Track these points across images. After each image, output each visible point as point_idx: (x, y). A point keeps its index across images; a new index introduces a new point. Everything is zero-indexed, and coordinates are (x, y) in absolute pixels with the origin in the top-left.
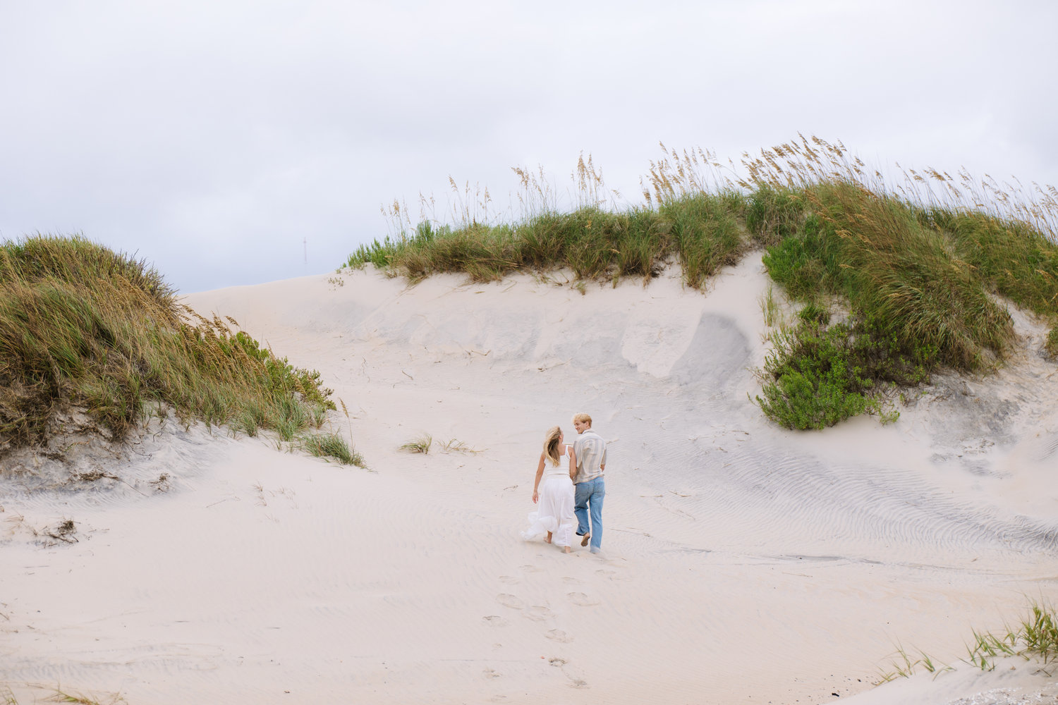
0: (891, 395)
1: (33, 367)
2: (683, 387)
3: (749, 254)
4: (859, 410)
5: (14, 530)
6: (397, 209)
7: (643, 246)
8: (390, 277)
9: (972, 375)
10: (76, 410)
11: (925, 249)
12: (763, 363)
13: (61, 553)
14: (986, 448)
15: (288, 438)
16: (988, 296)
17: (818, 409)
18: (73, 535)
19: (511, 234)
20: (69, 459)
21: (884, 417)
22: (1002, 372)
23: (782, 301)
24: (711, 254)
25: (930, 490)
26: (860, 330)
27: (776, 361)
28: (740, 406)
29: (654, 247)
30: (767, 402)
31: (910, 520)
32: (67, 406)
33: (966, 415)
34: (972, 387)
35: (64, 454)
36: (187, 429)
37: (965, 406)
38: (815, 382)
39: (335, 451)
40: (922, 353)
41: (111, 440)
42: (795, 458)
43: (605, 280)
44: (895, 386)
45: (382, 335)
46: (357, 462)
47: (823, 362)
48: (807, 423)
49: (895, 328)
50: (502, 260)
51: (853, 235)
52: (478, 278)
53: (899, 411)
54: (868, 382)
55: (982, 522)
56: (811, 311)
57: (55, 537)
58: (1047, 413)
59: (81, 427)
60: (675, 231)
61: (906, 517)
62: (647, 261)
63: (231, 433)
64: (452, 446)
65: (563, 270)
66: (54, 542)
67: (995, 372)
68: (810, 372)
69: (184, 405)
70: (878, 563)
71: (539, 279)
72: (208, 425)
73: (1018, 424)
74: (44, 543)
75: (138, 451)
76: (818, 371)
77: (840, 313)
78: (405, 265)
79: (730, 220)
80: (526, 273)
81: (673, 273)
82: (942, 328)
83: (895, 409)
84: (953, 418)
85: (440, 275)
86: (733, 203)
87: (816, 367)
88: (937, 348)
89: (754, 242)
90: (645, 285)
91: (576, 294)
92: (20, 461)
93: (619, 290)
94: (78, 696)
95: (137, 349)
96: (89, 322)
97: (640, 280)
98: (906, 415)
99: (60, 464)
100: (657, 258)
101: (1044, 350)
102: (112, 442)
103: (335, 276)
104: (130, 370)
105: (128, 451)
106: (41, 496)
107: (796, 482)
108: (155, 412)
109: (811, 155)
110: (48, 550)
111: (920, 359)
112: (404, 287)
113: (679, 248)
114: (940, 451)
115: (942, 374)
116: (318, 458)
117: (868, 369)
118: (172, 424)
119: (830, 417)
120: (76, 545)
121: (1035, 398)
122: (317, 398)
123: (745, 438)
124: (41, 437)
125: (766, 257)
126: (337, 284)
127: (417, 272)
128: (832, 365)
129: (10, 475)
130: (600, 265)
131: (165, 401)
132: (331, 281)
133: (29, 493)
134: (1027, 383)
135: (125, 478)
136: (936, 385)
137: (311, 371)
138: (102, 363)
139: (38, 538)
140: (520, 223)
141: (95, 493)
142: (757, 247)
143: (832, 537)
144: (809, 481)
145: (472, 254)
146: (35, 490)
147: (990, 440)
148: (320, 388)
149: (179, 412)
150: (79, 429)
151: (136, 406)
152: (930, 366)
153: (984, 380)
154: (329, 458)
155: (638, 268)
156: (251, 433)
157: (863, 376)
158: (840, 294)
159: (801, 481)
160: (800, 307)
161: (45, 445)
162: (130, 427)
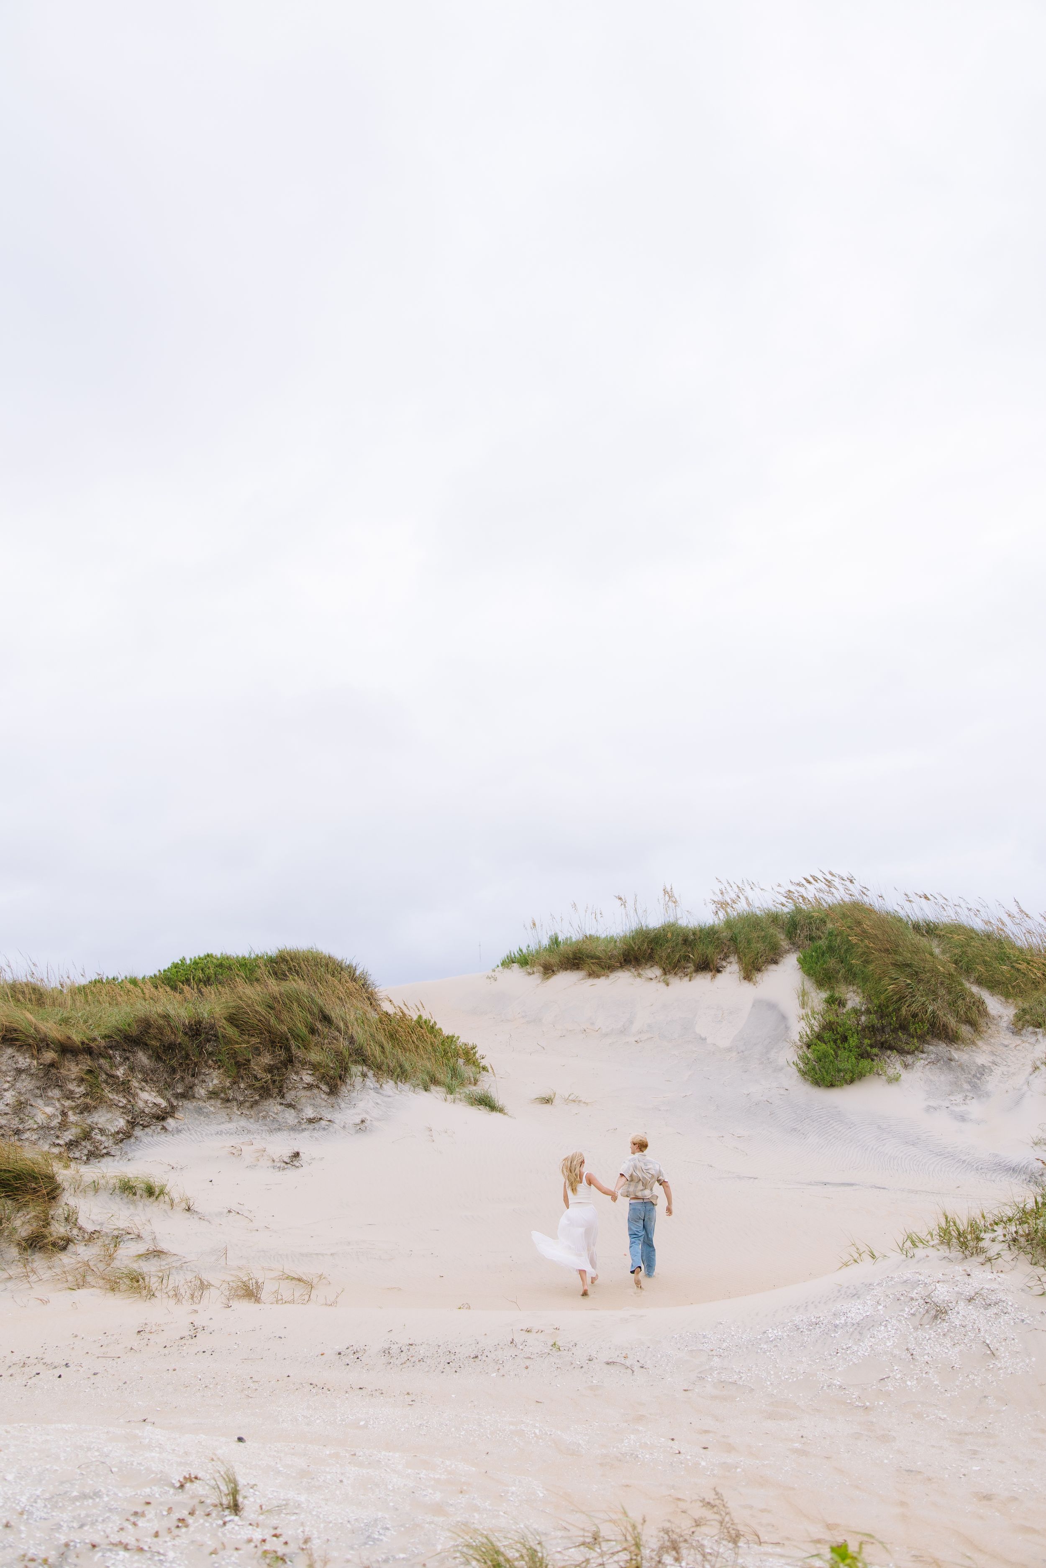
0: (894, 1061)
1: (277, 1042)
2: (740, 1054)
3: (788, 955)
4: (870, 1072)
5: (259, 1158)
6: (534, 924)
7: (710, 950)
8: (530, 974)
9: (956, 1046)
10: (305, 1072)
11: (916, 950)
12: (798, 1037)
13: (291, 1174)
14: (968, 1101)
15: (452, 1092)
16: (967, 985)
17: (839, 1071)
18: (299, 1162)
19: (616, 942)
20: (299, 1107)
21: (889, 1077)
22: (980, 1043)
23: (812, 990)
24: (759, 955)
25: (924, 1133)
26: (868, 1012)
27: (807, 1035)
28: (781, 1069)
29: (717, 950)
30: (801, 1066)
31: (909, 1155)
32: (299, 1069)
33: (952, 1076)
34: (956, 1055)
35: (296, 1103)
36: (381, 1086)
37: (951, 1069)
38: (836, 1050)
39: (486, 1102)
40: (915, 1029)
41: (328, 1094)
42: (823, 1108)
43: (683, 975)
44: (896, 1054)
45: (523, 1017)
46: (501, 1110)
47: (841, 1036)
48: (831, 1081)
49: (894, 1010)
50: (609, 961)
51: (862, 941)
52: (592, 974)
53: (900, 1073)
54: (875, 1050)
55: (964, 1158)
56: (832, 996)
57: (287, 1163)
58: (1014, 1074)
59: (308, 1084)
60: (733, 939)
61: (905, 1154)
62: (713, 961)
63: (412, 1088)
64: (570, 1098)
65: (652, 968)
66: (286, 1167)
67: (973, 1043)
68: (832, 1043)
69: (379, 1068)
70: (883, 1188)
71: (636, 974)
72: (396, 1083)
73: (992, 1083)
74: (279, 1168)
75: (346, 1101)
76: (839, 1041)
77: (854, 999)
78: (540, 965)
79: (772, 931)
80: (626, 971)
81: (732, 970)
82: (930, 1008)
83: (897, 1071)
84: (941, 1078)
85: (565, 972)
86: (774, 918)
87: (837, 1039)
88: (927, 1026)
89: (791, 946)
90: (712, 979)
91: (662, 985)
92: (265, 1109)
93: (694, 982)
94: (296, 1276)
95: (348, 1029)
96: (316, 1011)
97: (709, 975)
98: (905, 1075)
99: (293, 1111)
100: (720, 958)
101: (1011, 1026)
102: (328, 1095)
103: (491, 974)
104: (343, 1044)
105: (339, 1101)
106: (279, 1134)
107: (823, 1127)
108: (359, 1074)
109: (829, 883)
110: (281, 1173)
111: (914, 1033)
112: (539, 981)
113: (737, 951)
114: (932, 1104)
115: (932, 1045)
116: (473, 1107)
117: (876, 1041)
118: (371, 1082)
119: (847, 1077)
120: (301, 1169)
121: (1005, 1063)
122: (475, 1063)
123: (786, 1093)
124: (280, 1091)
125: (800, 958)
126: (492, 979)
127: (548, 970)
128: (849, 1038)
129: (258, 1119)
130: (679, 964)
131: (367, 1065)
132: (488, 978)
133: (271, 1131)
134: (999, 1052)
135: (337, 1121)
136: (928, 1053)
137: (470, 1044)
138: (324, 1038)
139: (275, 1164)
140: (622, 934)
141: (316, 1131)
142: (793, 950)
143: (850, 1169)
144: (833, 1125)
145: (588, 957)
146: (275, 1129)
147: (971, 1095)
148: (477, 1055)
149: (376, 1073)
150: (306, 1086)
151: (346, 1069)
152: (922, 1039)
153: (965, 1049)
154: (480, 1107)
155: (706, 966)
156: (426, 1089)
157: (872, 1046)
158: (853, 985)
159: (826, 1126)
160: (824, 995)
161: (283, 1097)
162: (341, 1085)
